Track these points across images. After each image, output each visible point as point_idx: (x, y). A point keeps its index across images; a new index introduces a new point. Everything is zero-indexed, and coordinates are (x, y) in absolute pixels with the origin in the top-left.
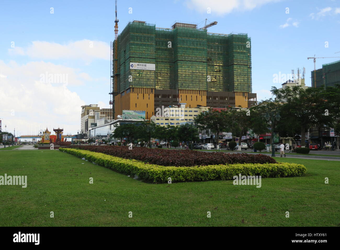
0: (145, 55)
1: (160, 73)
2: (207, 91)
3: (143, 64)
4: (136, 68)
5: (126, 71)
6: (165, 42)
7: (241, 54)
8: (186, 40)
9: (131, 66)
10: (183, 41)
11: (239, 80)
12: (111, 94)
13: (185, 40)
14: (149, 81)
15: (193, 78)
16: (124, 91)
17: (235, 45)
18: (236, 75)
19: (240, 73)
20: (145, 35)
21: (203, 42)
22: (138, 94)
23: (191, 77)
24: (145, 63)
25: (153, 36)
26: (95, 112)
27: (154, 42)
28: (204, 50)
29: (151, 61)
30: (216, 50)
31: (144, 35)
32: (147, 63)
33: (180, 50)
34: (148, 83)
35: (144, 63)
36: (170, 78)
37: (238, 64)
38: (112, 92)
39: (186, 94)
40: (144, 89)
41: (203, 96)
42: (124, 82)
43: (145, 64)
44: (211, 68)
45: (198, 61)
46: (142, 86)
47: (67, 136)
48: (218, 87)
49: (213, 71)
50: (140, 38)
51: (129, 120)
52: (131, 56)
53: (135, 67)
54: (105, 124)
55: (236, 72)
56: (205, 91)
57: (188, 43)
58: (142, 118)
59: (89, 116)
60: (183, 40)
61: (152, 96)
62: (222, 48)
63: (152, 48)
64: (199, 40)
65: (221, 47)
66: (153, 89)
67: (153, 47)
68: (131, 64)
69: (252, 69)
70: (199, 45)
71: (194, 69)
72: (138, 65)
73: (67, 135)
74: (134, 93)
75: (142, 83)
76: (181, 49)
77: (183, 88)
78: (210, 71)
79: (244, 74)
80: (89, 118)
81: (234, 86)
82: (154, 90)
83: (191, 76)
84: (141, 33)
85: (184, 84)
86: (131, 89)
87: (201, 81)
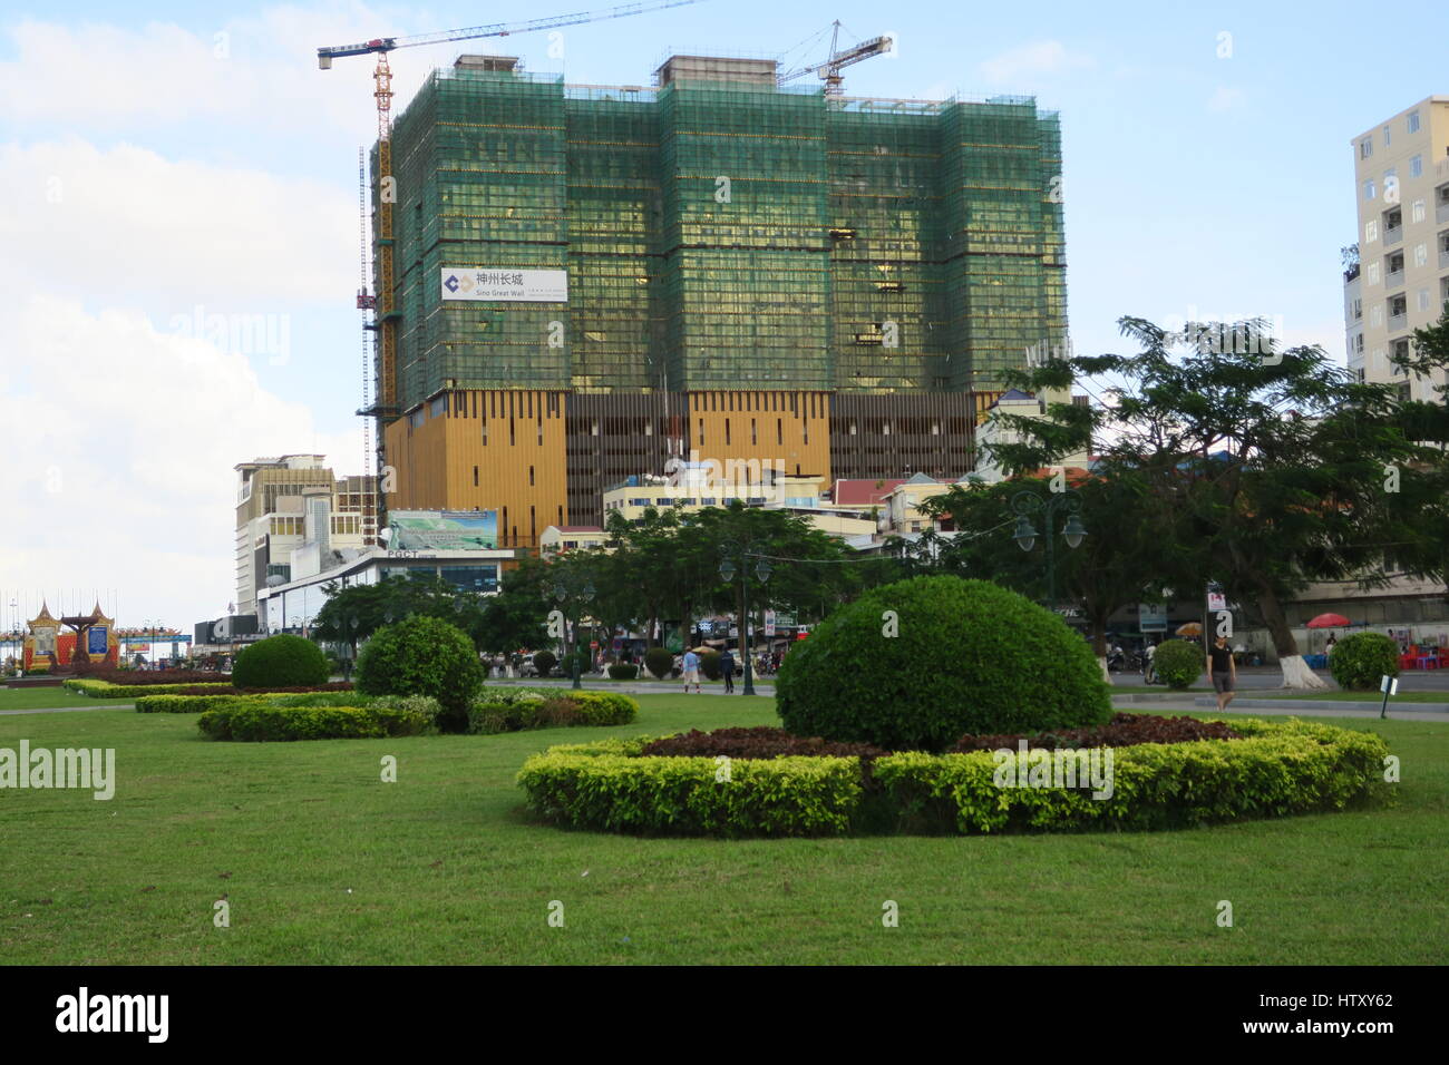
0: (517, 231)
1: (598, 311)
2: (831, 394)
3: (505, 272)
4: (471, 296)
5: (426, 306)
6: (617, 154)
7: (1007, 201)
8: (721, 147)
9: (448, 284)
10: (707, 150)
11: (997, 334)
12: (366, 414)
13: (715, 141)
14: (539, 357)
15: (758, 333)
16: (420, 407)
17: (974, 157)
18: (978, 307)
19: (1002, 296)
20: (513, 129)
21: (807, 149)
22: (484, 419)
23: (749, 329)
24: (518, 266)
25: (555, 131)
26: (306, 496)
27: (558, 160)
28: (810, 188)
29: (544, 259)
30: (882, 181)
31: (509, 132)
32: (526, 266)
33: (692, 195)
34: (533, 365)
35: (508, 266)
36: (647, 331)
37: (992, 254)
38: (372, 402)
39: (727, 414)
40: (516, 397)
41: (814, 416)
42: (420, 360)
43: (516, 272)
44: (855, 275)
45: (782, 249)
46: (502, 379)
47: (146, 634)
48: (892, 372)
49: (867, 290)
50: (486, 144)
51: (421, 553)
52: (448, 235)
53: (465, 290)
54: (322, 572)
55: (980, 291)
56: (821, 394)
57: (729, 158)
58: (480, 543)
59: (273, 519)
60: (703, 146)
61: (556, 427)
62: (911, 174)
63: (548, 192)
64: (788, 140)
65: (904, 167)
66: (558, 393)
67: (553, 186)
68: (446, 273)
69: (1068, 270)
70: (785, 166)
71: (763, 287)
72: (482, 278)
73: (146, 630)
74: (465, 417)
75: (505, 365)
76: (697, 190)
77: (708, 386)
78: (853, 292)
79: (1026, 302)
80: (274, 533)
81: (969, 360)
82: (562, 398)
83: (749, 320)
84: (495, 120)
85: (714, 364)
86: (452, 397)
87: (800, 345)
